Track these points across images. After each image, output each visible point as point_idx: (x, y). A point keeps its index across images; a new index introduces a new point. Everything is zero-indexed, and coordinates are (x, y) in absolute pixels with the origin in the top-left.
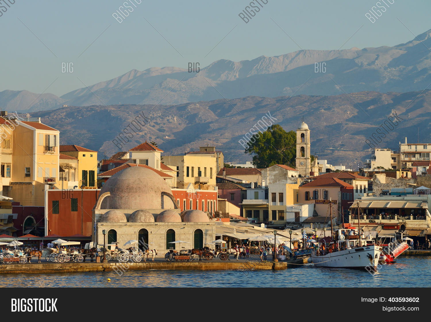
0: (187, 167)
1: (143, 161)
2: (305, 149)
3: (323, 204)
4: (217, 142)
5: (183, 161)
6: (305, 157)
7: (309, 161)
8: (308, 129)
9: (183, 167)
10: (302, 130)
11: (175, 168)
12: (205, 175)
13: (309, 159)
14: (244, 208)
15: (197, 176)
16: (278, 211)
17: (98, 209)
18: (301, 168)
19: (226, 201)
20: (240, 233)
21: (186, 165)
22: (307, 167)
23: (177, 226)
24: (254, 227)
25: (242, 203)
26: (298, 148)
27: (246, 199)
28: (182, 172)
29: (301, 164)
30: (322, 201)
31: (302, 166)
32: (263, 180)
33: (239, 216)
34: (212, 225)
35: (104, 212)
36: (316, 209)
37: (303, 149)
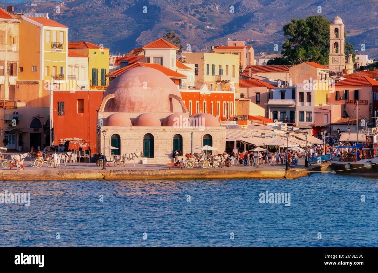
0: (207, 65)
1: (157, 59)
2: (339, 45)
3: (354, 104)
4: (261, 33)
5: (202, 58)
6: (339, 53)
7: (342, 57)
8: (343, 24)
9: (203, 65)
10: (335, 24)
11: (193, 66)
12: (227, 74)
13: (343, 55)
14: (269, 108)
15: (218, 74)
16: (306, 111)
17: (102, 112)
18: (335, 65)
19: (249, 101)
20: (256, 138)
21: (206, 62)
22: (341, 64)
23: (185, 131)
24: (273, 131)
25: (267, 103)
26: (332, 44)
27: (272, 98)
28: (202, 70)
29: (334, 61)
30: (353, 101)
31: (336, 63)
32: (290, 79)
33: (263, 117)
34: (222, 130)
35: (107, 115)
36: (346, 110)
37: (336, 44)
